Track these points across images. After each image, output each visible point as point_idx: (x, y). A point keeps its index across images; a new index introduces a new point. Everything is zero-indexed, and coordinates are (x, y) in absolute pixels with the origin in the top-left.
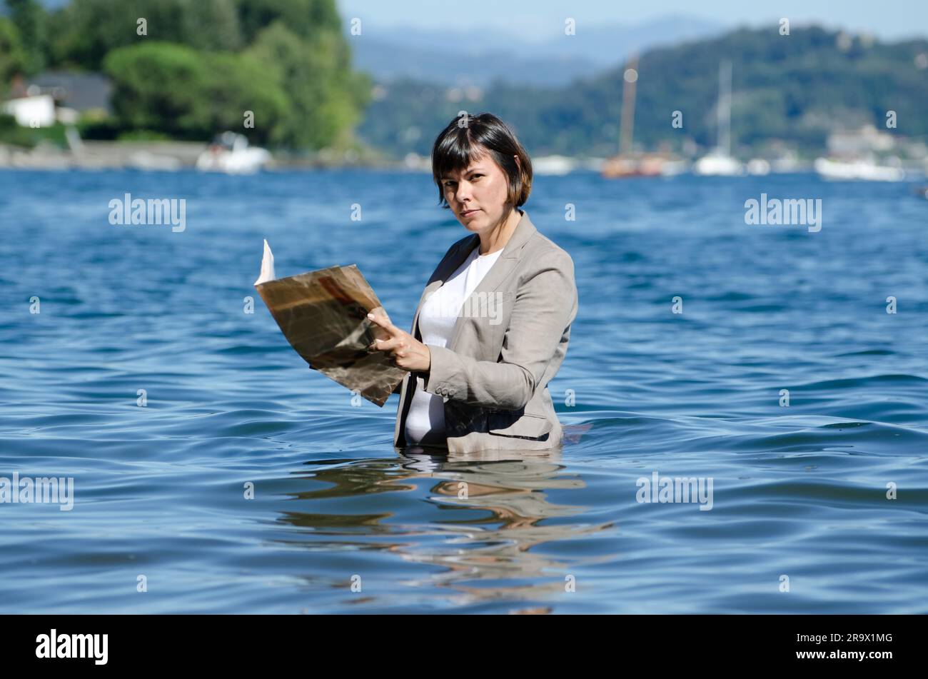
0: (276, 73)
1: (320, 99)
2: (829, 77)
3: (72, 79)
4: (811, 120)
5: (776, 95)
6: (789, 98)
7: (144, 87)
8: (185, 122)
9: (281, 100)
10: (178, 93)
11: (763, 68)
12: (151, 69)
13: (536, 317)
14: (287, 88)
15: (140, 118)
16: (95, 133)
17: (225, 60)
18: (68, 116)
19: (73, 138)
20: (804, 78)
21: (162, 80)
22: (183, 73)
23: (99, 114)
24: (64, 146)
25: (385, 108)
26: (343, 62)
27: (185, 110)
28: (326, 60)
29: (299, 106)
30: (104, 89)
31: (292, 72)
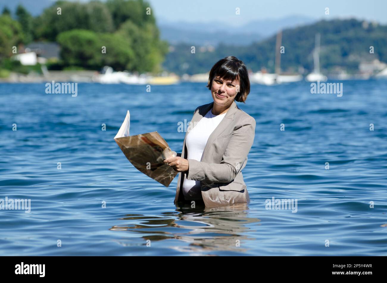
0: (128, 41)
1: (147, 52)
2: (359, 40)
3: (44, 45)
4: (352, 58)
5: (337, 47)
6: (343, 49)
7: (74, 48)
8: (91, 62)
9: (130, 53)
10: (88, 50)
11: (331, 36)
12: (76, 40)
13: (239, 144)
14: (133, 48)
15: (72, 61)
16: (54, 68)
17: (107, 36)
18: (42, 61)
19: (44, 70)
20: (349, 40)
21: (81, 45)
22: (90, 42)
23: (55, 60)
24: (41, 73)
25: (174, 55)
26: (156, 36)
27: (91, 57)
28: (149, 36)
29: (138, 55)
30: (57, 49)
31: (135, 41)
